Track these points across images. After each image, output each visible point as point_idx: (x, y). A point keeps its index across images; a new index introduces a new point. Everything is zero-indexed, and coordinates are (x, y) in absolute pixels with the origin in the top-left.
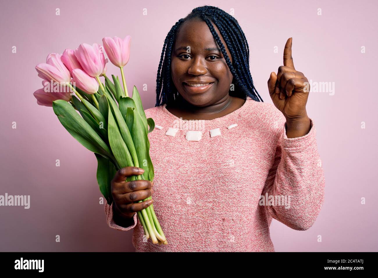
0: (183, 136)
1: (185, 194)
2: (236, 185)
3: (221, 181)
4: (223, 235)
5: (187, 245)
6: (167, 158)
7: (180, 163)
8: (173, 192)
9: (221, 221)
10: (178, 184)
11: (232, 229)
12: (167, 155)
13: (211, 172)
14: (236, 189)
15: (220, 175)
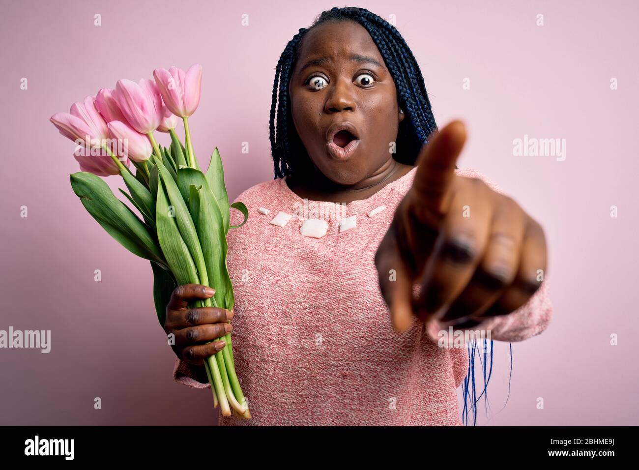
0: (297, 227)
1: (285, 327)
2: (365, 314)
3: (342, 306)
4: (343, 401)
5: (283, 415)
6: (262, 263)
7: (283, 272)
8: (266, 322)
9: (339, 377)
10: (275, 308)
11: (360, 391)
12: (264, 258)
13: (327, 289)
14: (366, 321)
15: (340, 295)
